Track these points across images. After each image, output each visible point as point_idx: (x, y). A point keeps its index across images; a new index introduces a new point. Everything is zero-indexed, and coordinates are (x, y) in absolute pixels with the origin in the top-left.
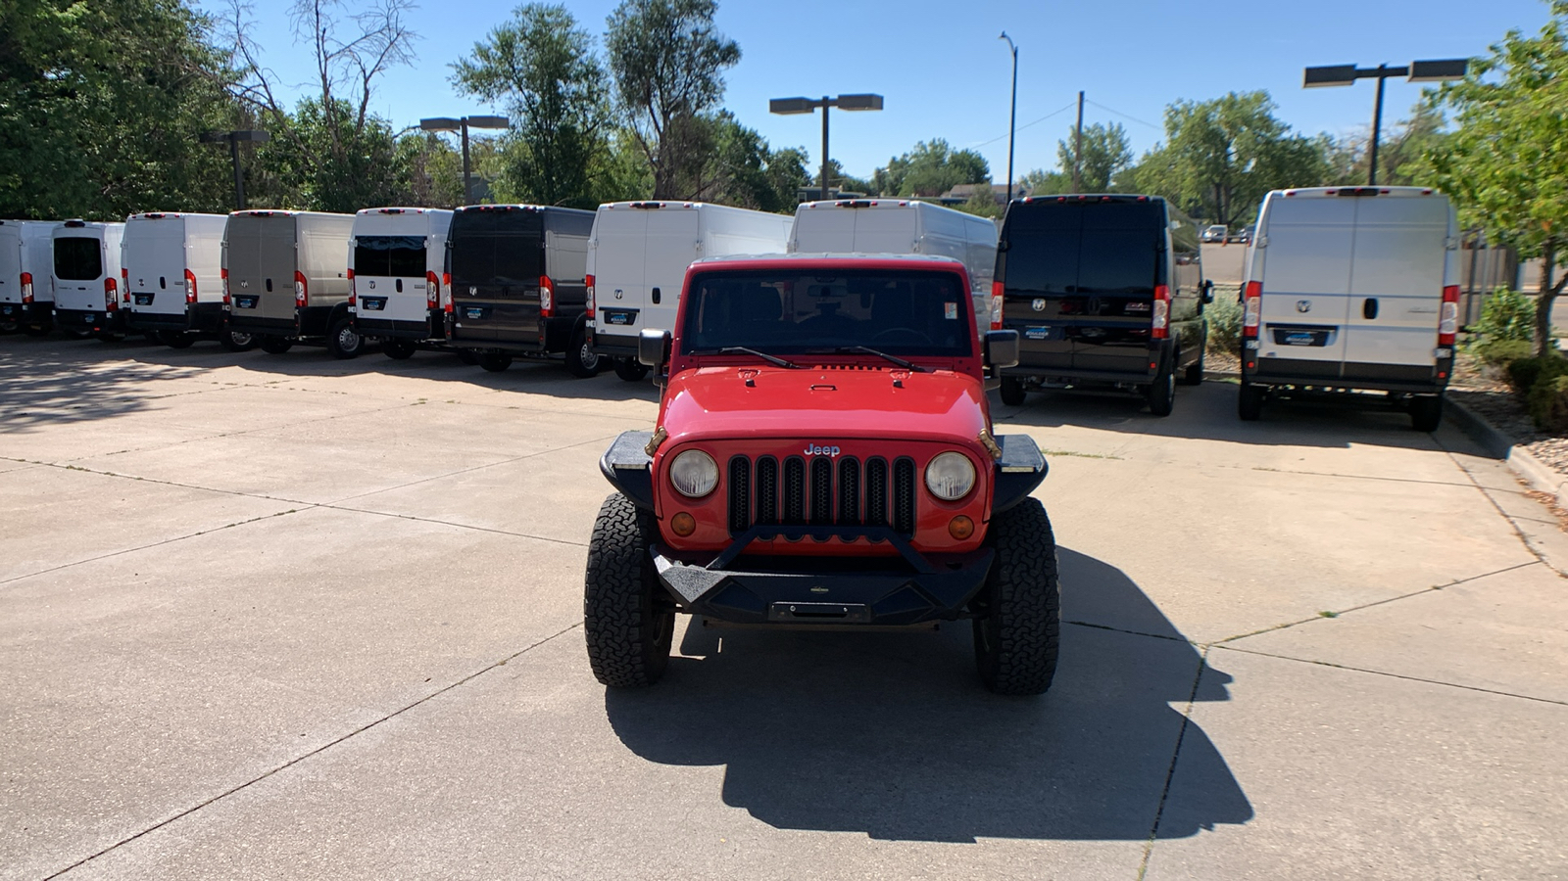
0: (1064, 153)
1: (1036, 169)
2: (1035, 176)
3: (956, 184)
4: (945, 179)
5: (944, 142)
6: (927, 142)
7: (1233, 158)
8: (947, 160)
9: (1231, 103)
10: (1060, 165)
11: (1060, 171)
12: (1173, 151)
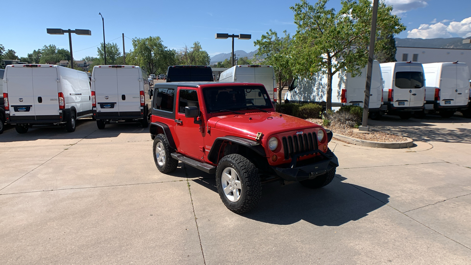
0: (99, 51)
1: (87, 56)
2: (87, 58)
3: (61, 60)
4: (57, 58)
5: (54, 46)
6: (48, 45)
7: (153, 55)
8: (56, 52)
9: (150, 39)
10: (98, 55)
11: (98, 57)
12: (135, 52)
